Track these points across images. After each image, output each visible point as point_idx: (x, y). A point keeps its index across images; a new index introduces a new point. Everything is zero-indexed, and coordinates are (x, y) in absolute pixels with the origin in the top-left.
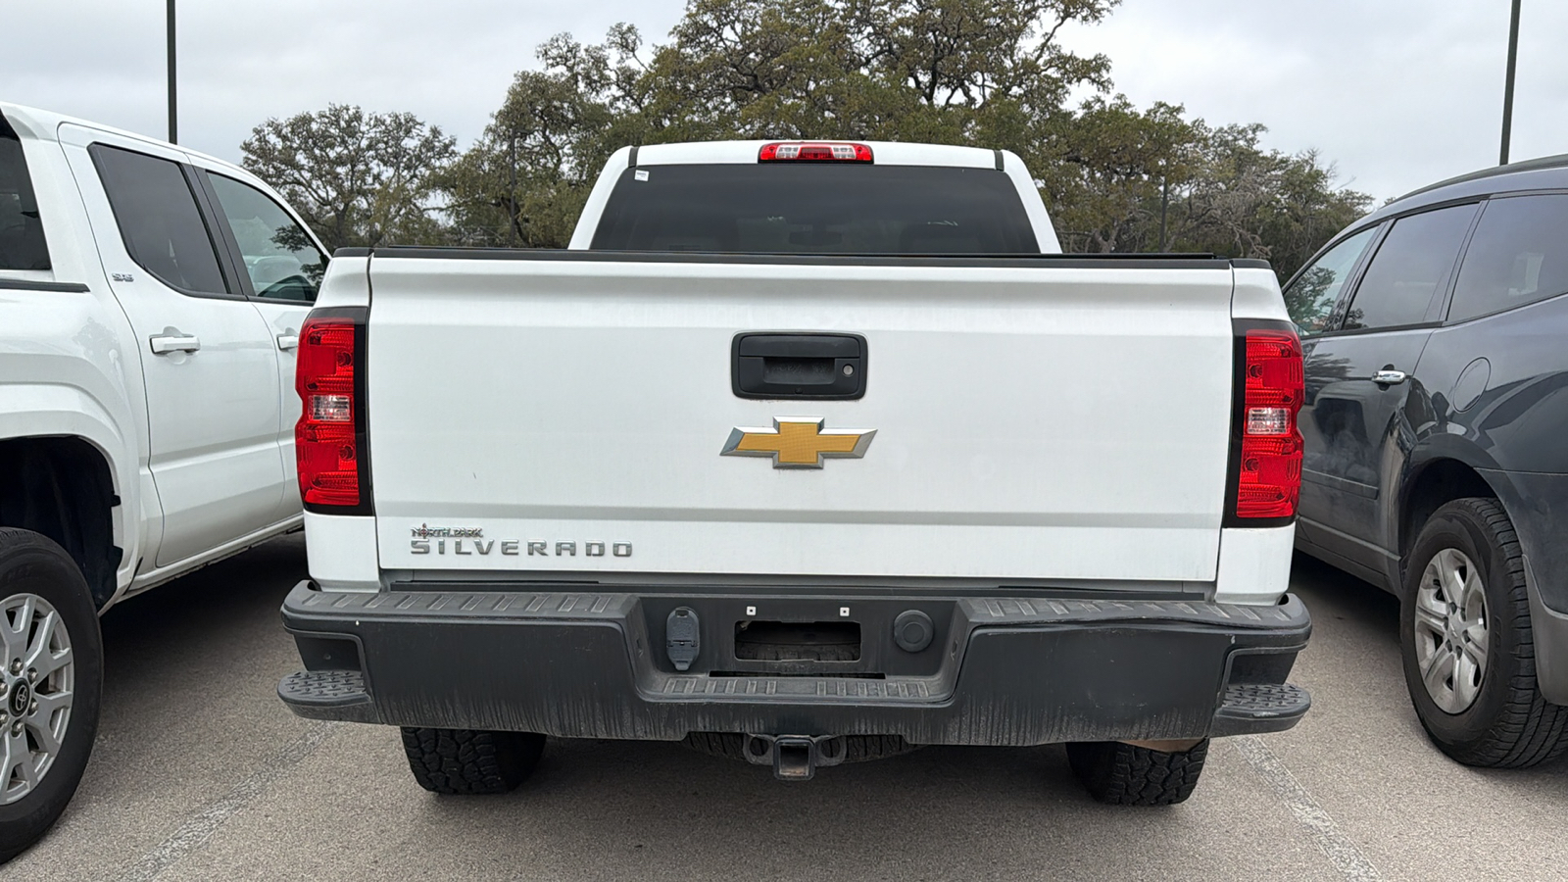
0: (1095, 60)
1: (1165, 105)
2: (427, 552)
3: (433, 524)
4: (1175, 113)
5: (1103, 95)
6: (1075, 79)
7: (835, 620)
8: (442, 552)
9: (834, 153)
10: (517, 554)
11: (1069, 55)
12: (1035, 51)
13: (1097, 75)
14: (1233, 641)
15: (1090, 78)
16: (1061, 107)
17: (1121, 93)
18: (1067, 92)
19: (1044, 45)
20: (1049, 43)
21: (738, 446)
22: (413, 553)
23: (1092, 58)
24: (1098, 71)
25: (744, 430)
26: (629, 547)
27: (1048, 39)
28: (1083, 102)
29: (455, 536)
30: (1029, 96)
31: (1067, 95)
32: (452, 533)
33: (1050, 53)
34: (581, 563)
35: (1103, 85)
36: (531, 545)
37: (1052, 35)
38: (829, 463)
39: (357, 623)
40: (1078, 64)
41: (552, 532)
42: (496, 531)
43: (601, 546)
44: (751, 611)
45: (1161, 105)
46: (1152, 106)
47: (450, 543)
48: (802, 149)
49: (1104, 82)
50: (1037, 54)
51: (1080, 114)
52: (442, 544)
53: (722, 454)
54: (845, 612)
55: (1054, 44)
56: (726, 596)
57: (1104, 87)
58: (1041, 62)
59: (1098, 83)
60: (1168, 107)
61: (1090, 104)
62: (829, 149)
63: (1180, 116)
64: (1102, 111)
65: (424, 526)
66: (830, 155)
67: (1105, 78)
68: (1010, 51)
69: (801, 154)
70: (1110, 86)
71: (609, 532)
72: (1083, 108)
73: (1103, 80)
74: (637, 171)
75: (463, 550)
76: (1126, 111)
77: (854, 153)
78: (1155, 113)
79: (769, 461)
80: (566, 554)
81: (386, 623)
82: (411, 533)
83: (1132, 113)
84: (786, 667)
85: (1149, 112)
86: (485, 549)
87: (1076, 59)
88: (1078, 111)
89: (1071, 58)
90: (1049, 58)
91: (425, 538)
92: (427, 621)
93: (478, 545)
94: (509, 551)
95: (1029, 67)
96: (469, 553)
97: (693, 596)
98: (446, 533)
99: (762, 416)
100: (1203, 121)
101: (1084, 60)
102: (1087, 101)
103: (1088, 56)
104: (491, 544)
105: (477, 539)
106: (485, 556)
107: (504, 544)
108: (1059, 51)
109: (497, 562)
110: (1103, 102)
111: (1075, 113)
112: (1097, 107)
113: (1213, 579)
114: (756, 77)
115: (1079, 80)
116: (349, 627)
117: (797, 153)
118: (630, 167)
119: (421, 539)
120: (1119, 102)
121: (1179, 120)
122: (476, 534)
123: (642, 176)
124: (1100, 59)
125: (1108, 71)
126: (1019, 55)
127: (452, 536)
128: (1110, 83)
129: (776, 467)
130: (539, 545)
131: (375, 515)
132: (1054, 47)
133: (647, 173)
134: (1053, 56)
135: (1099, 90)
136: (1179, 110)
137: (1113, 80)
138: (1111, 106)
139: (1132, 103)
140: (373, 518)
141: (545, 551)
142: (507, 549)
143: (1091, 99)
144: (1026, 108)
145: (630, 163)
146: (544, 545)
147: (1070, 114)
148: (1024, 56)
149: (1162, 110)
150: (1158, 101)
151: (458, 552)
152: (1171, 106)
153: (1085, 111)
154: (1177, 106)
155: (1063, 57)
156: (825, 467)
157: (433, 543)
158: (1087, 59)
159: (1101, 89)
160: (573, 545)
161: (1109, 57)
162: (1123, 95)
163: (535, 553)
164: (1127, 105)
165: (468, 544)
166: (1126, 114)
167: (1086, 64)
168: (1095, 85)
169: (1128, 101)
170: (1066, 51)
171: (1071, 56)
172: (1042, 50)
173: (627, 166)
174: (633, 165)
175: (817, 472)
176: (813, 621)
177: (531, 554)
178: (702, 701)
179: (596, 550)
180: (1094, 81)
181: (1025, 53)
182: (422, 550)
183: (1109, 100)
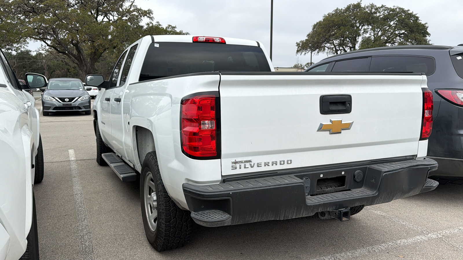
0: (148, 11)
1: (171, 25)
2: (236, 169)
3: (238, 160)
4: (174, 28)
5: (152, 22)
6: (143, 16)
7: (341, 175)
8: (240, 168)
9: (215, 40)
10: (261, 166)
11: (140, 8)
12: (129, 6)
13: (149, 15)
14: (429, 169)
15: (147, 16)
16: (140, 24)
17: (158, 21)
18: (141, 20)
19: (132, 4)
20: (133, 4)
21: (322, 128)
22: (232, 169)
23: (147, 10)
24: (149, 13)
25: (324, 123)
26: (291, 161)
27: (133, 3)
28: (146, 23)
29: (245, 162)
30: (129, 20)
31: (141, 21)
32: (243, 162)
33: (134, 7)
34: (279, 167)
35: (151, 18)
36: (265, 163)
37: (133, 2)
38: (343, 132)
39: (231, 193)
40: (143, 11)
41: (270, 158)
42: (255, 160)
43: (284, 161)
44: (322, 176)
45: (170, 26)
46: (167, 26)
47: (243, 165)
48: (206, 38)
49: (152, 17)
50: (129, 7)
51: (145, 27)
52: (240, 165)
53: (318, 131)
54: (343, 173)
55: (135, 5)
56: (315, 172)
57: (151, 19)
58: (131, 10)
59: (150, 18)
60: (172, 26)
61: (148, 24)
62: (213, 39)
63: (176, 29)
64: (152, 26)
65: (236, 160)
66: (214, 41)
67: (152, 16)
68: (121, 6)
69: (205, 40)
70: (153, 19)
71: (285, 157)
72: (147, 25)
73: (151, 17)
74: (155, 44)
75: (246, 167)
76: (160, 27)
77: (221, 40)
78: (168, 28)
79: (328, 132)
80: (274, 165)
81: (240, 192)
82: (231, 163)
83: (162, 28)
84: (329, 191)
85: (166, 27)
86: (252, 165)
87: (142, 10)
88: (145, 26)
89: (140, 10)
90: (133, 9)
91: (235, 164)
92: (252, 190)
93: (251, 165)
94: (259, 166)
95: (129, 11)
96: (248, 168)
97: (307, 173)
98: (241, 162)
99: (327, 119)
100: (182, 31)
101: (144, 11)
102: (148, 23)
103: (146, 9)
104: (254, 164)
105: (250, 163)
106: (252, 168)
107: (258, 164)
108: (137, 7)
109: (256, 169)
110: (152, 24)
111: (144, 26)
112: (151, 25)
113: (417, 154)
114: (33, 8)
115: (144, 16)
116: (228, 195)
117: (204, 40)
118: (152, 42)
119: (234, 165)
120: (157, 24)
121: (175, 30)
122: (250, 161)
123: (157, 45)
124: (150, 10)
125: (152, 14)
126: (124, 7)
127: (244, 163)
128: (153, 18)
129: (330, 134)
130: (267, 163)
131: (221, 159)
132: (135, 6)
133: (158, 44)
134: (135, 8)
135: (150, 20)
136: (175, 27)
137: (154, 17)
138: (155, 25)
139: (161, 25)
140: (220, 159)
141: (269, 164)
142: (259, 165)
143: (149, 23)
144: (129, 24)
145: (152, 41)
146: (269, 163)
147: (142, 27)
148: (126, 8)
149: (170, 27)
150: (169, 24)
151: (245, 168)
152: (173, 26)
153: (147, 26)
154: (174, 26)
155: (138, 9)
156: (342, 133)
157: (238, 165)
158: (146, 10)
159: (151, 20)
160: (276, 162)
161: (152, 10)
162: (158, 22)
163: (266, 165)
164: (160, 25)
165: (248, 165)
166: (160, 28)
167: (145, 12)
168: (149, 18)
169: (160, 24)
170: (139, 7)
171: (140, 9)
172: (131, 6)
173: (151, 42)
174: (153, 42)
175: (340, 134)
176: (335, 176)
177: (265, 166)
178: (321, 203)
179: (282, 163)
180: (148, 17)
181: (126, 7)
182: (235, 168)
183: (154, 23)
